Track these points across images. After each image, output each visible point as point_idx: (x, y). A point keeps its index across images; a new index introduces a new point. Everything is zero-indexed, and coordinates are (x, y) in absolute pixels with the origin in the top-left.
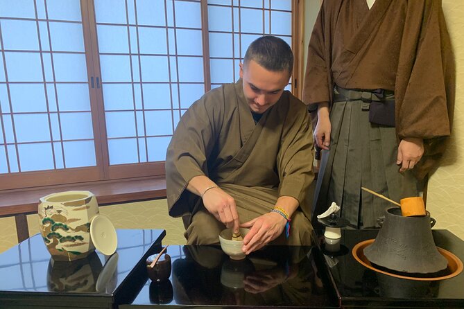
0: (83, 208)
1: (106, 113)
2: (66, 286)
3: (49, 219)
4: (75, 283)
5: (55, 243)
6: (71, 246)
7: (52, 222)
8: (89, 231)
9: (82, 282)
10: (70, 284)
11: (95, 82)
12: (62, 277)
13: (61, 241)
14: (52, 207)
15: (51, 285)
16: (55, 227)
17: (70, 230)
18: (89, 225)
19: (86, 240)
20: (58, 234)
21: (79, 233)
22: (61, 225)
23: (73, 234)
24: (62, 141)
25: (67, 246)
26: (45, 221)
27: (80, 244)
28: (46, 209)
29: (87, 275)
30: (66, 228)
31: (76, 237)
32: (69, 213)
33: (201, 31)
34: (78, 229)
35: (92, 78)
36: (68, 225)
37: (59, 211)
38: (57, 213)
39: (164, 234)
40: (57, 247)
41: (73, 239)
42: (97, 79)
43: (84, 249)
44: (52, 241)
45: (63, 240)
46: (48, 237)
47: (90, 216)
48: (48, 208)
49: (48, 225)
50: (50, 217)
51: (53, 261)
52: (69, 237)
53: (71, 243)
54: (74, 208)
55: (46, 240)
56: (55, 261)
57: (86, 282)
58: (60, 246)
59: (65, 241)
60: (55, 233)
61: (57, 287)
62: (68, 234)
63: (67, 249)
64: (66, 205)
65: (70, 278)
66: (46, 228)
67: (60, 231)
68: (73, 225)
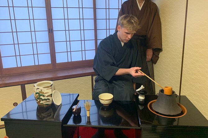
0: (50, 89)
1: (55, 43)
2: (44, 116)
3: (38, 93)
4: (46, 115)
5: (40, 101)
6: (46, 102)
7: (39, 94)
8: (52, 97)
9: (49, 115)
10: (45, 116)
11: (51, 31)
12: (42, 113)
13: (42, 101)
14: (39, 89)
15: (38, 116)
16: (40, 95)
17: (45, 97)
18: (52, 94)
19: (51, 100)
20: (41, 98)
21: (48, 98)
22: (42, 95)
23: (46, 98)
24: (37, 54)
25: (44, 102)
26: (36, 93)
27: (49, 101)
28: (37, 89)
29: (51, 112)
30: (44, 96)
31: (47, 99)
32: (45, 91)
33: (93, 9)
34: (48, 96)
35: (49, 29)
36: (45, 95)
37: (41, 90)
38: (41, 91)
39: (78, 95)
40: (40, 102)
41: (46, 100)
42: (52, 29)
43: (50, 103)
44: (39, 100)
45: (43, 100)
46: (37, 99)
47: (52, 91)
48: (38, 89)
49: (37, 95)
50: (38, 92)
51: (39, 107)
52: (45, 99)
53: (46, 101)
54: (47, 89)
55: (36, 100)
56: (40, 107)
57: (50, 115)
58: (41, 102)
59: (44, 100)
60: (40, 98)
61: (40, 116)
62: (45, 98)
63: (44, 103)
64: (44, 88)
65: (45, 114)
66: (37, 96)
67: (41, 97)
68: (46, 95)
